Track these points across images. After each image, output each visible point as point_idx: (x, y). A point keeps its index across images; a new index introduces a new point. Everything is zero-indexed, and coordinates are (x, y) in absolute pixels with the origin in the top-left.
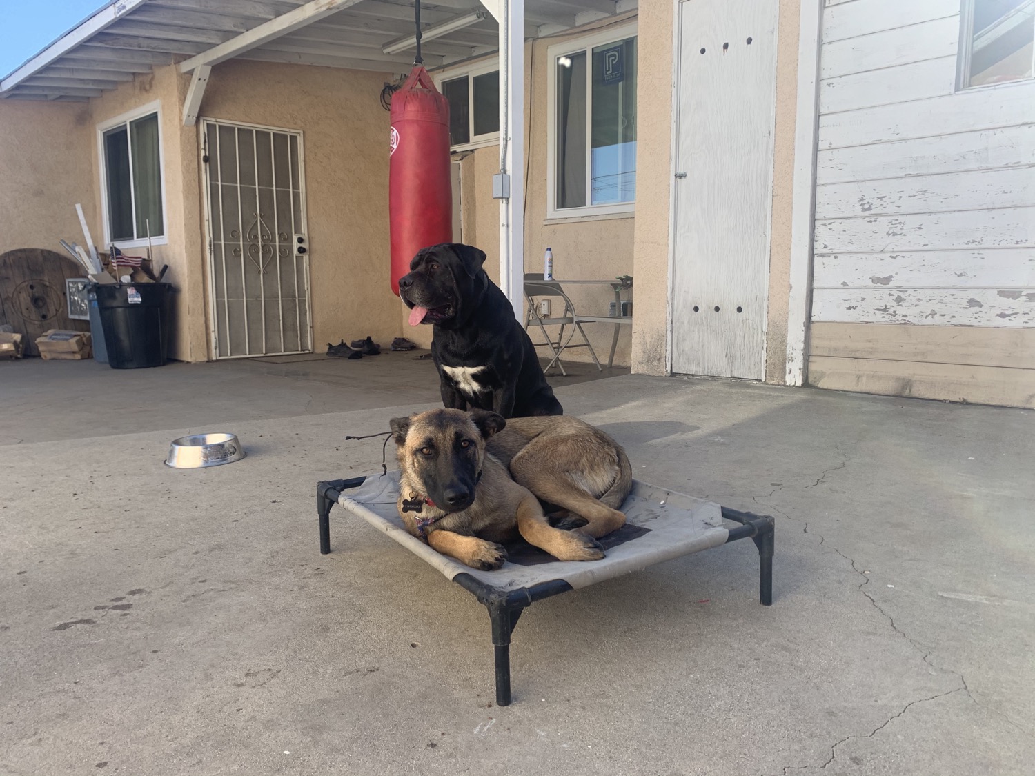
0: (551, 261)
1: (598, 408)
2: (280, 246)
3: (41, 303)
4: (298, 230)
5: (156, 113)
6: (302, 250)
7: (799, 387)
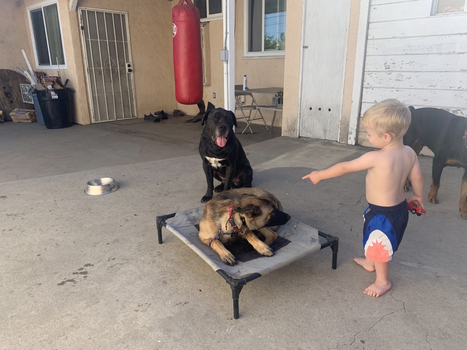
0: (246, 81)
1: (268, 159)
2: (120, 69)
3: (9, 95)
4: (128, 61)
5: (56, 3)
6: (130, 70)
7: (354, 145)
